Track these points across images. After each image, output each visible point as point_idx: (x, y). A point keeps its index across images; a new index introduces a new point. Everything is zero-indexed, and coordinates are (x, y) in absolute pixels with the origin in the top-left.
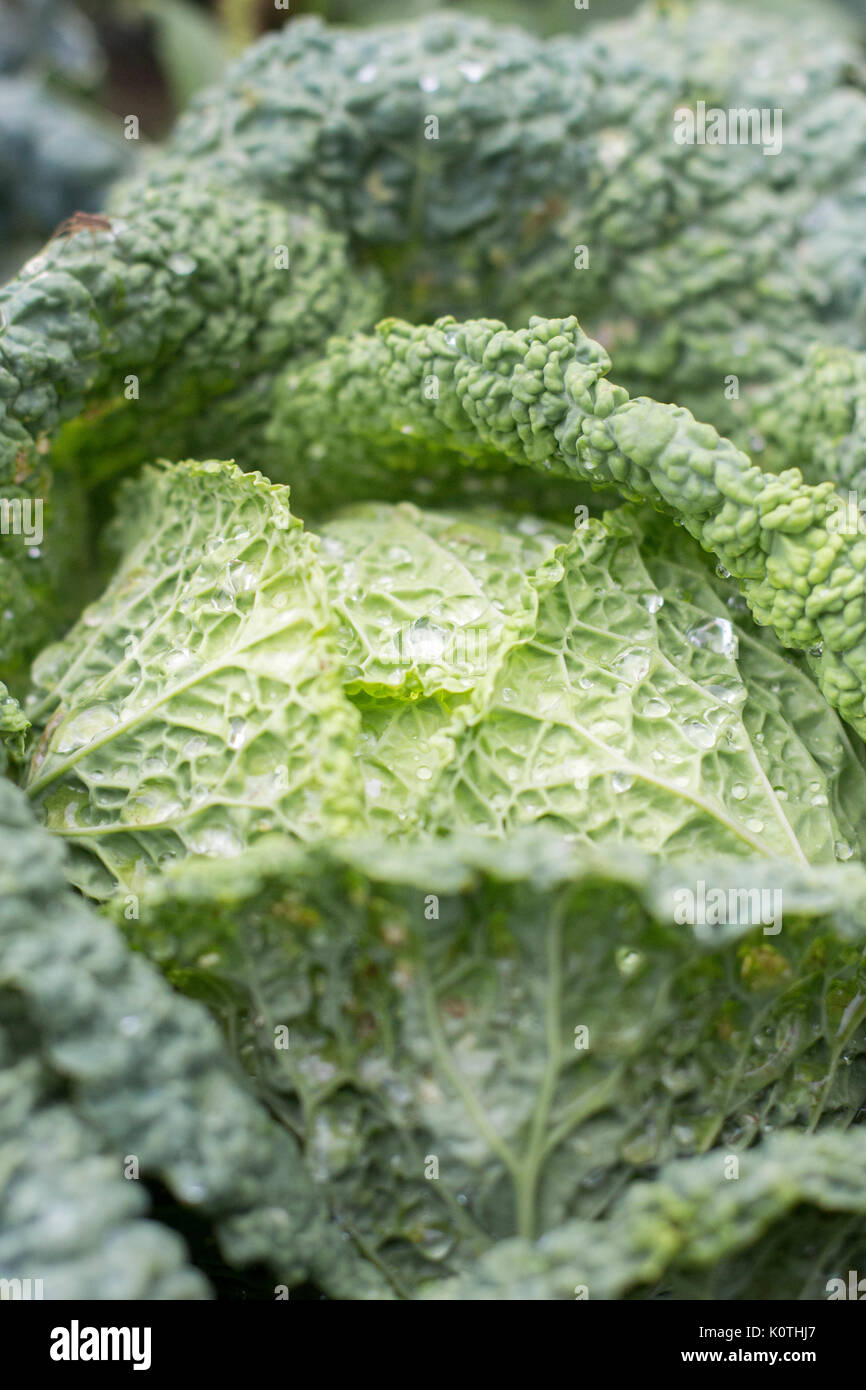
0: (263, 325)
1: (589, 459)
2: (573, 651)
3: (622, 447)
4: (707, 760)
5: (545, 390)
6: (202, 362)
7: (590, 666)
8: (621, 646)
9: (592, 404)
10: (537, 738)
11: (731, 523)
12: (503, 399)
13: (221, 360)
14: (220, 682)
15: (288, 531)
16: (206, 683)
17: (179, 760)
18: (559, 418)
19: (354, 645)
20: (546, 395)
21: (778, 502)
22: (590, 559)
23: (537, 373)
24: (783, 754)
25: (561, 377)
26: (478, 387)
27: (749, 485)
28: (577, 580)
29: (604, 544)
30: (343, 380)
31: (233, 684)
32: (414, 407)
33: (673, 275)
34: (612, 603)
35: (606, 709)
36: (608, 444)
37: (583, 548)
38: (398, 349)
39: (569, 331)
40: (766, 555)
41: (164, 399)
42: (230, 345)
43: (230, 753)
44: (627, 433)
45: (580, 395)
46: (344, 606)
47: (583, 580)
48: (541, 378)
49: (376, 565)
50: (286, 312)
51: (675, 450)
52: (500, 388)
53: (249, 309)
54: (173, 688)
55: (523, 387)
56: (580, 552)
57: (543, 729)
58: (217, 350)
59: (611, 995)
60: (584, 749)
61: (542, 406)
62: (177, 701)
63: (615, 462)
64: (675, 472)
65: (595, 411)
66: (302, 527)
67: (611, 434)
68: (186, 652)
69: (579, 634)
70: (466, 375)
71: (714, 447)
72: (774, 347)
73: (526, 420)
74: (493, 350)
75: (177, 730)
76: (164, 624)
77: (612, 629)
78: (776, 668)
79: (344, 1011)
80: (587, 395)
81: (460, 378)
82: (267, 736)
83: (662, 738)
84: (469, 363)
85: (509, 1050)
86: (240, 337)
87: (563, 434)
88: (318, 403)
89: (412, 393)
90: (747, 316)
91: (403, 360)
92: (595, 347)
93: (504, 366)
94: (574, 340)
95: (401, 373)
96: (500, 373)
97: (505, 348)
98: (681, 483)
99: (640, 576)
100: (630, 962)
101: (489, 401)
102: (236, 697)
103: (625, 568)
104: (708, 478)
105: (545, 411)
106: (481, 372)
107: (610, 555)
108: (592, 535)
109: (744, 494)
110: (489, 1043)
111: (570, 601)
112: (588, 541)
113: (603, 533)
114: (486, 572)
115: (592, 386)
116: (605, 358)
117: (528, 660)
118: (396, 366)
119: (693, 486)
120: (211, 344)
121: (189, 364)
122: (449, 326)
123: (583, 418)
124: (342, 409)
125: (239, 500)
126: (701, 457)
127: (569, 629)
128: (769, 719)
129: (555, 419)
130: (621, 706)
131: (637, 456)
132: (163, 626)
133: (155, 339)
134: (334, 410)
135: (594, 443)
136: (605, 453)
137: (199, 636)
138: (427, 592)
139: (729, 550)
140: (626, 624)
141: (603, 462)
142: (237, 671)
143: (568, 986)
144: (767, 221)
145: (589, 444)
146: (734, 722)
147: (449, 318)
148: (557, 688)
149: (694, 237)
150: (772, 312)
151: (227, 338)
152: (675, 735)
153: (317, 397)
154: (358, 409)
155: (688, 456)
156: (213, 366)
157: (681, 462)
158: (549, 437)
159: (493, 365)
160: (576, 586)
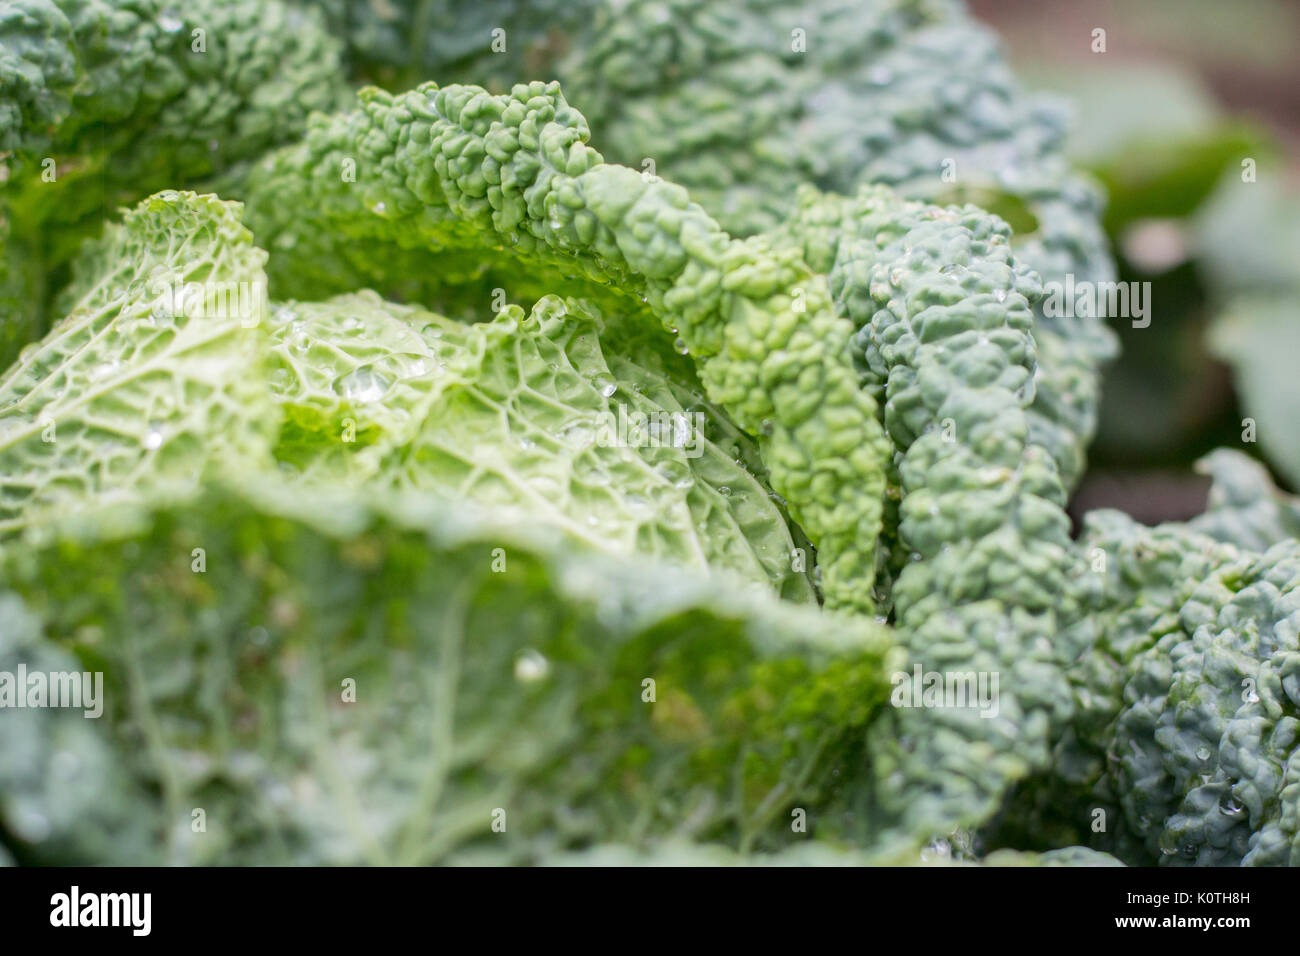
0: (244, 107)
1: (556, 217)
2: (517, 411)
3: (588, 205)
4: (643, 531)
5: (519, 147)
6: (180, 132)
7: (532, 429)
8: (567, 418)
9: (564, 161)
10: (468, 482)
11: (692, 283)
12: (476, 158)
13: (198, 135)
14: (145, 386)
15: (235, 243)
16: (132, 386)
17: (91, 460)
18: (529, 178)
19: (292, 386)
20: (520, 153)
21: (742, 262)
22: (547, 332)
23: (513, 129)
24: (726, 548)
25: (536, 136)
26: (451, 145)
27: (716, 246)
28: (530, 351)
29: (563, 321)
30: (319, 156)
31: (158, 388)
32: (387, 175)
33: (670, 125)
34: (563, 379)
35: (543, 468)
36: (577, 201)
37: (541, 322)
38: (377, 114)
39: (550, 95)
40: (725, 323)
41: (135, 168)
42: (210, 119)
43: (144, 453)
44: (597, 188)
45: (553, 151)
46: (288, 352)
47: (537, 352)
48: (517, 136)
49: (327, 329)
50: (269, 97)
51: (643, 207)
52: (474, 146)
53: (232, 86)
54: (95, 391)
55: (497, 142)
56: (537, 326)
57: (475, 474)
58: (195, 122)
59: (507, 705)
60: (516, 499)
61: (515, 164)
62: (99, 403)
63: (582, 221)
64: (641, 229)
65: (568, 168)
66: (252, 241)
67: (581, 191)
68: (116, 364)
69: (526, 401)
70: (441, 134)
71: (684, 208)
72: (765, 209)
73: (497, 181)
74: (471, 108)
75: (95, 433)
76: (98, 343)
77: (564, 402)
78: (730, 472)
79: (224, 697)
80: (561, 152)
81: (435, 136)
82: (187, 438)
83: (600, 506)
84: (444, 123)
85: (395, 749)
86: (220, 112)
87: (530, 194)
88: (295, 183)
89: (386, 160)
90: (741, 179)
91: (381, 127)
92: (575, 114)
93: (480, 126)
94: (555, 104)
95: (379, 140)
96: (476, 134)
97: (483, 107)
98: (645, 241)
99: (597, 362)
100: (532, 668)
101: (462, 160)
102: (159, 402)
103: (582, 355)
104: (673, 236)
105: (517, 168)
106: (457, 132)
107: (568, 337)
108: (552, 311)
109: (708, 254)
110: (374, 742)
111: (520, 366)
112: (547, 317)
113: (562, 312)
114: (439, 345)
115: (568, 146)
116: (584, 126)
117: (469, 412)
118: (374, 132)
119: (658, 245)
120: (190, 114)
121: (164, 132)
122: (430, 91)
123: (554, 176)
124: (316, 187)
125: (192, 232)
126: (668, 215)
127: (515, 392)
128: (714, 513)
129: (525, 178)
130: (560, 468)
131: (605, 213)
132: (97, 343)
133: (132, 90)
134: (308, 192)
135: (562, 199)
136: (573, 210)
137: (131, 351)
138: (376, 351)
139: (691, 315)
140: (575, 403)
141: (570, 220)
142: (163, 375)
143: (464, 685)
144: (770, 87)
145: (557, 201)
146: (677, 501)
147: (432, 83)
148: (498, 440)
149: (695, 91)
150: (767, 175)
151: (206, 111)
152: (613, 505)
153: (293, 177)
154: (331, 186)
155: (656, 212)
156: (187, 140)
157: (647, 219)
158: (517, 200)
159: (469, 123)
160: (530, 357)
